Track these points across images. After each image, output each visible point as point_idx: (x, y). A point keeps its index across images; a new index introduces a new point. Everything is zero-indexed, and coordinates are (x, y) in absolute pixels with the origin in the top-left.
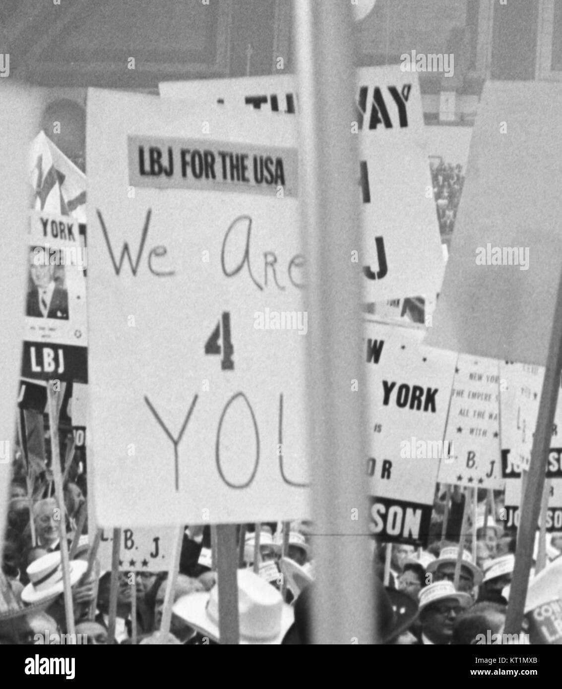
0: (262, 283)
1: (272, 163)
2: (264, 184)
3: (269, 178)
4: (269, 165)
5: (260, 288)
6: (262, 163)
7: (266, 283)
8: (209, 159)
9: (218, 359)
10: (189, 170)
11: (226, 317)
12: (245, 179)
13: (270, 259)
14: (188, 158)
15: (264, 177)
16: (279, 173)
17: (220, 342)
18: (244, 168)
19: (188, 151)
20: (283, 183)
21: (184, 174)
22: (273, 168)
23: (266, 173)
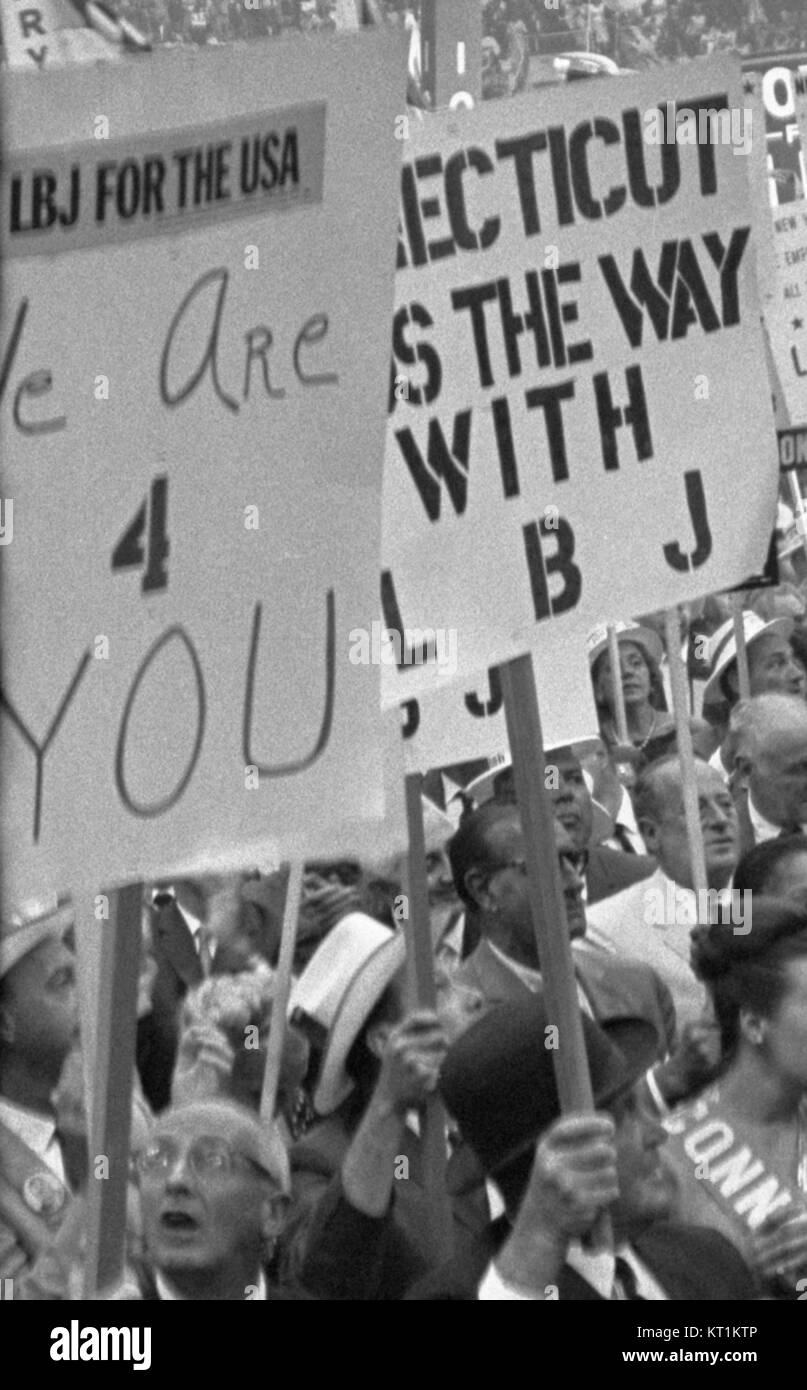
0: (237, 395)
1: (276, 142)
2: (260, 192)
3: (269, 177)
4: (272, 149)
5: (233, 406)
6: (257, 150)
7: (246, 392)
8: (154, 174)
9: (136, 575)
10: (111, 206)
11: (160, 488)
12: (221, 195)
13: (258, 342)
14: (112, 181)
15: (260, 178)
16: (289, 161)
17: (145, 540)
18: (222, 171)
19: (112, 166)
20: (296, 178)
21: (100, 214)
22: (277, 155)
23: (264, 169)
